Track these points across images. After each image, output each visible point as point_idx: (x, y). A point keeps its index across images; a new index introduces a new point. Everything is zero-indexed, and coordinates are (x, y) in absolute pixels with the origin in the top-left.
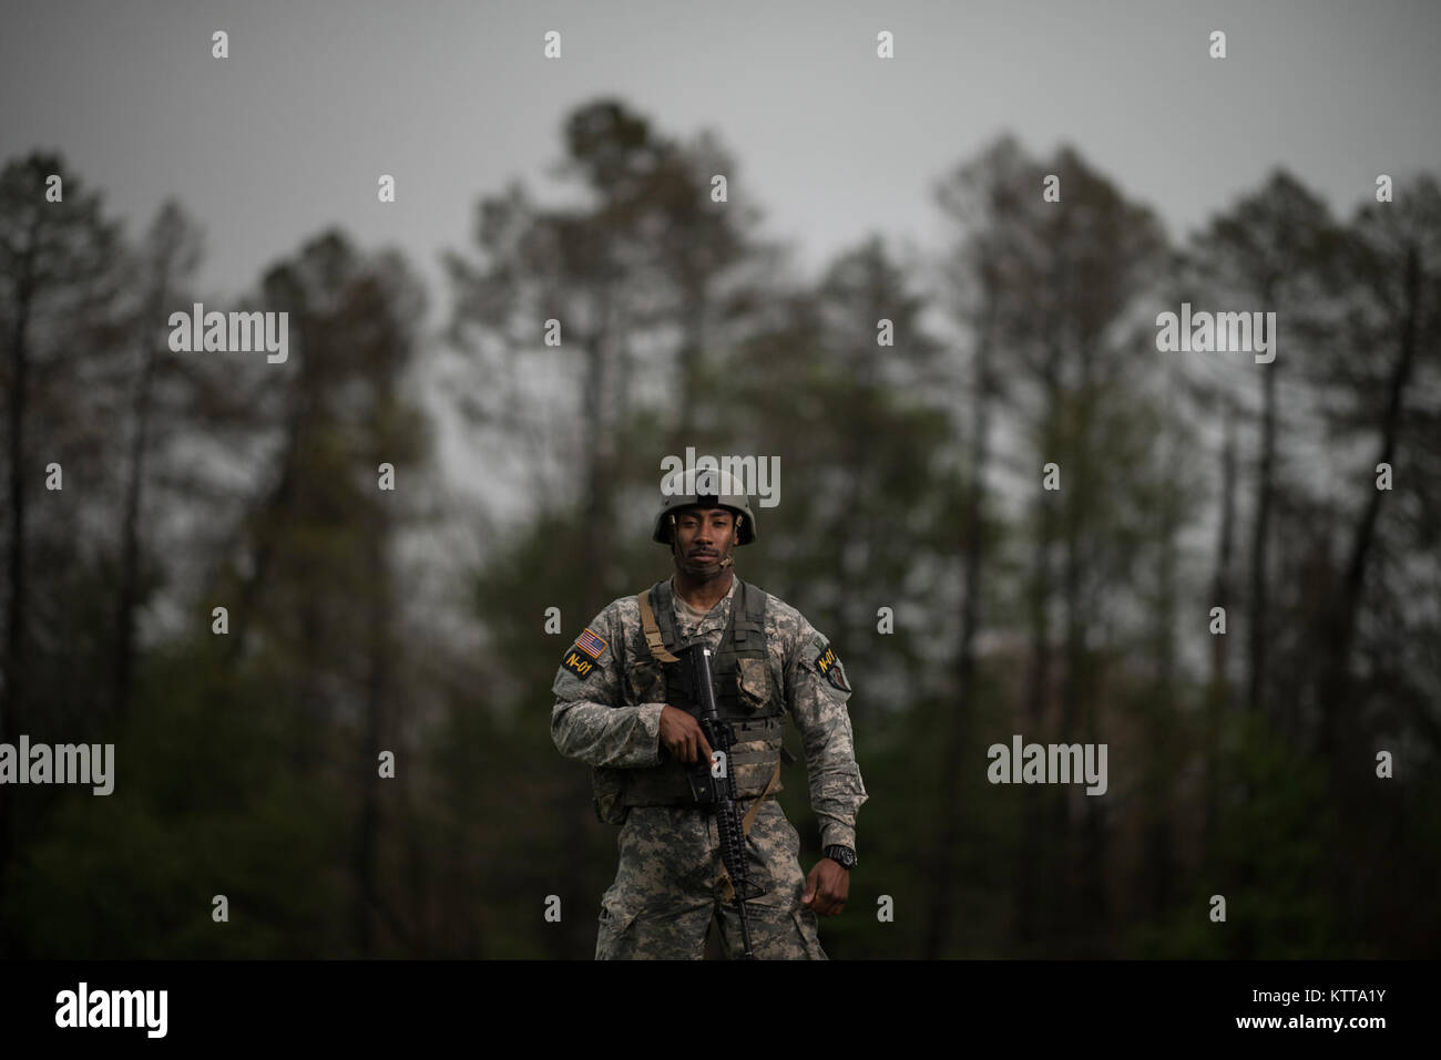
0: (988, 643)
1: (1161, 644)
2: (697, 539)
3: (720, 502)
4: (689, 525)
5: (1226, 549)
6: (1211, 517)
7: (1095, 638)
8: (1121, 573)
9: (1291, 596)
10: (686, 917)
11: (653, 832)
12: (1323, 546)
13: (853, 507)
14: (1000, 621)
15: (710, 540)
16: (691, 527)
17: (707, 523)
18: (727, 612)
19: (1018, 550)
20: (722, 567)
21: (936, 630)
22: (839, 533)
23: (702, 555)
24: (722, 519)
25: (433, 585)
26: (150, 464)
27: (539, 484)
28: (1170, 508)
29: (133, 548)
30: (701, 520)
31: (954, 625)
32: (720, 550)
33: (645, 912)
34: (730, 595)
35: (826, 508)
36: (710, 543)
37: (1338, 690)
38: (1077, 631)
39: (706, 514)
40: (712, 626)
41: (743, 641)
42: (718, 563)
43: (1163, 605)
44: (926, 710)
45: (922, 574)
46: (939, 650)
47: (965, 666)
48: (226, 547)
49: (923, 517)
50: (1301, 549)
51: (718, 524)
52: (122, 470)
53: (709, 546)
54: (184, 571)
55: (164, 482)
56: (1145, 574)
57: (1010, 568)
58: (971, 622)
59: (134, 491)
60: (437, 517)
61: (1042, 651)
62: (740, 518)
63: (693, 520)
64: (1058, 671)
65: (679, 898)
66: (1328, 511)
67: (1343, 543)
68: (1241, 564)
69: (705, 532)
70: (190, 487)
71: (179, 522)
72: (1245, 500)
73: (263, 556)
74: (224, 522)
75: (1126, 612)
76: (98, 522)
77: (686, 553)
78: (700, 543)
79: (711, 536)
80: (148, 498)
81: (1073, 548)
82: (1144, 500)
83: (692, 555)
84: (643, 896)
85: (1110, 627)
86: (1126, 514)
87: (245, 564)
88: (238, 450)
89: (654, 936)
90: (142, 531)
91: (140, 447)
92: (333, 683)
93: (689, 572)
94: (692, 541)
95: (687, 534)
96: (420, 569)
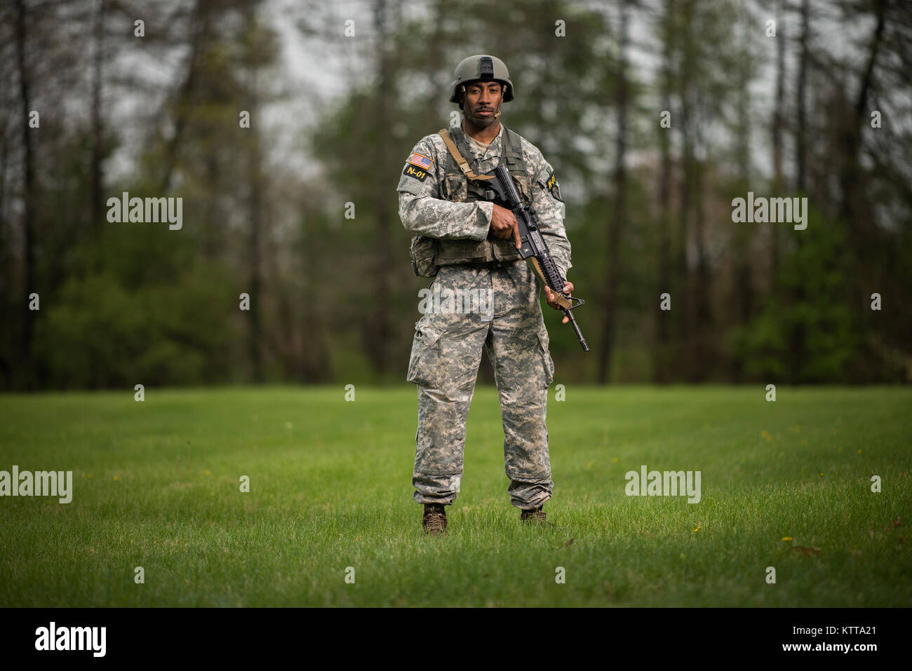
0: (634, 160)
1: (741, 154)
2: (480, 101)
3: (495, 77)
4: (474, 92)
5: (780, 93)
6: (770, 72)
7: (701, 153)
8: (716, 112)
9: (821, 120)
10: (472, 335)
11: (454, 284)
12: (841, 87)
13: (547, 78)
14: (642, 146)
15: (489, 101)
16: (475, 94)
17: (486, 91)
18: (500, 145)
19: (650, 100)
20: (495, 118)
21: (601, 154)
22: (538, 95)
23: (484, 111)
24: (494, 88)
25: (286, 139)
26: (106, 71)
27: (349, 72)
28: (743, 69)
29: (98, 124)
30: (482, 89)
31: (611, 149)
32: (494, 108)
33: (447, 333)
34: (500, 135)
35: (530, 79)
36: (489, 103)
37: (852, 178)
38: (688, 149)
39: (485, 85)
40: (492, 154)
41: (513, 164)
42: (493, 115)
43: (741, 130)
44: (596, 203)
45: (591, 118)
46: (602, 166)
47: (620, 175)
48: (156, 119)
49: (589, 84)
50: (828, 90)
51: (492, 91)
52: (89, 75)
53: (487, 105)
54: (132, 136)
55: (115, 81)
56: (730, 112)
57: (644, 111)
58: (622, 146)
59: (97, 88)
60: (285, 96)
61: (667, 162)
62: (505, 87)
63: (477, 89)
64: (678, 174)
65: (469, 324)
66: (843, 66)
67: (853, 85)
68: (790, 102)
69: (485, 96)
70: (131, 83)
71: (125, 106)
72: (791, 62)
73: (180, 125)
74: (155, 104)
75: (718, 135)
76: (76, 108)
77: (473, 110)
78: (482, 104)
79: (489, 99)
80: (106, 91)
81: (683, 97)
82: (727, 65)
83: (477, 111)
84: (446, 323)
85: (709, 146)
86: (718, 75)
87: (169, 130)
88: (160, 59)
89: (452, 348)
90: (103, 111)
91: (99, 59)
92: (228, 203)
93: (475, 122)
94: (477, 103)
95: (474, 98)
96: (278, 130)
